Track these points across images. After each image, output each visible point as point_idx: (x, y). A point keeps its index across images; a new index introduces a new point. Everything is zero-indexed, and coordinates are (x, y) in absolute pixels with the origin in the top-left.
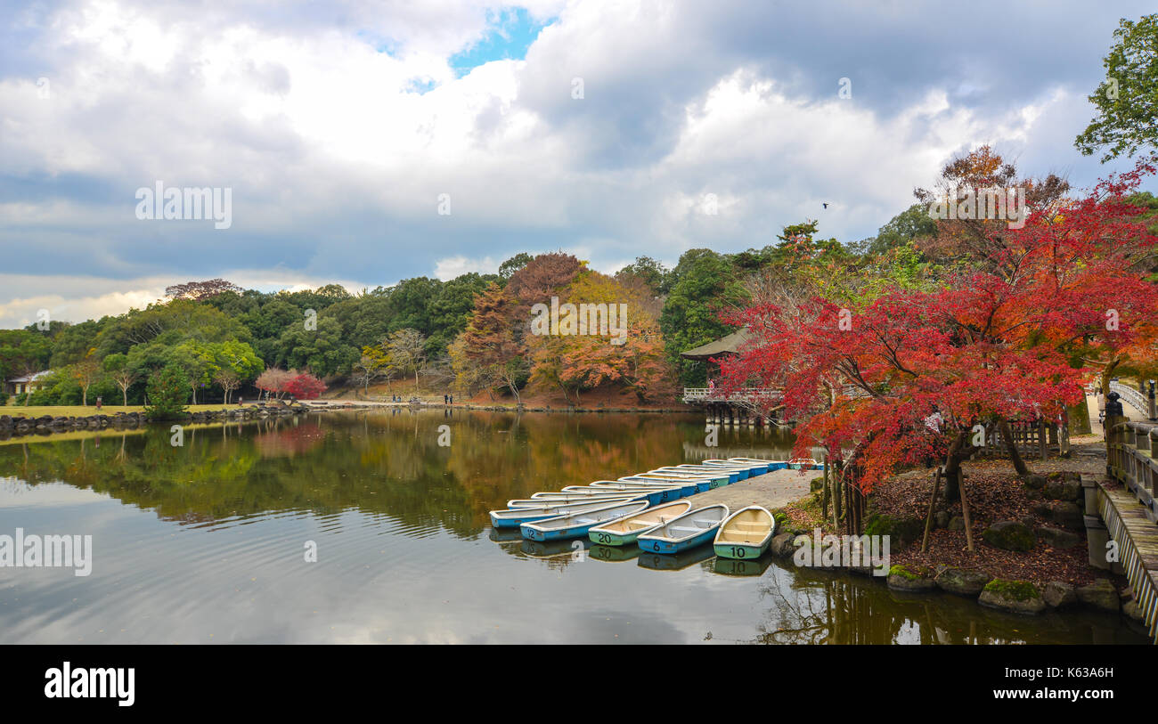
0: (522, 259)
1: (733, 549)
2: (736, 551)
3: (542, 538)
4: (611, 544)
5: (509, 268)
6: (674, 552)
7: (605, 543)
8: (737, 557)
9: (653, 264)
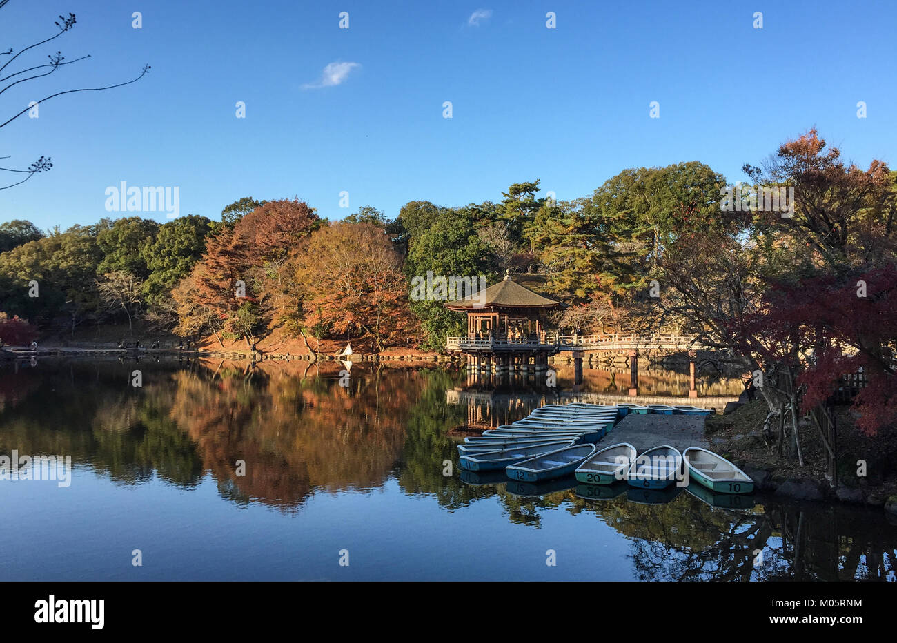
0: (247, 203)
1: (731, 485)
2: (733, 487)
3: (535, 479)
4: (600, 483)
5: (233, 212)
6: (663, 487)
7: (594, 482)
8: (733, 492)
9: (377, 214)
